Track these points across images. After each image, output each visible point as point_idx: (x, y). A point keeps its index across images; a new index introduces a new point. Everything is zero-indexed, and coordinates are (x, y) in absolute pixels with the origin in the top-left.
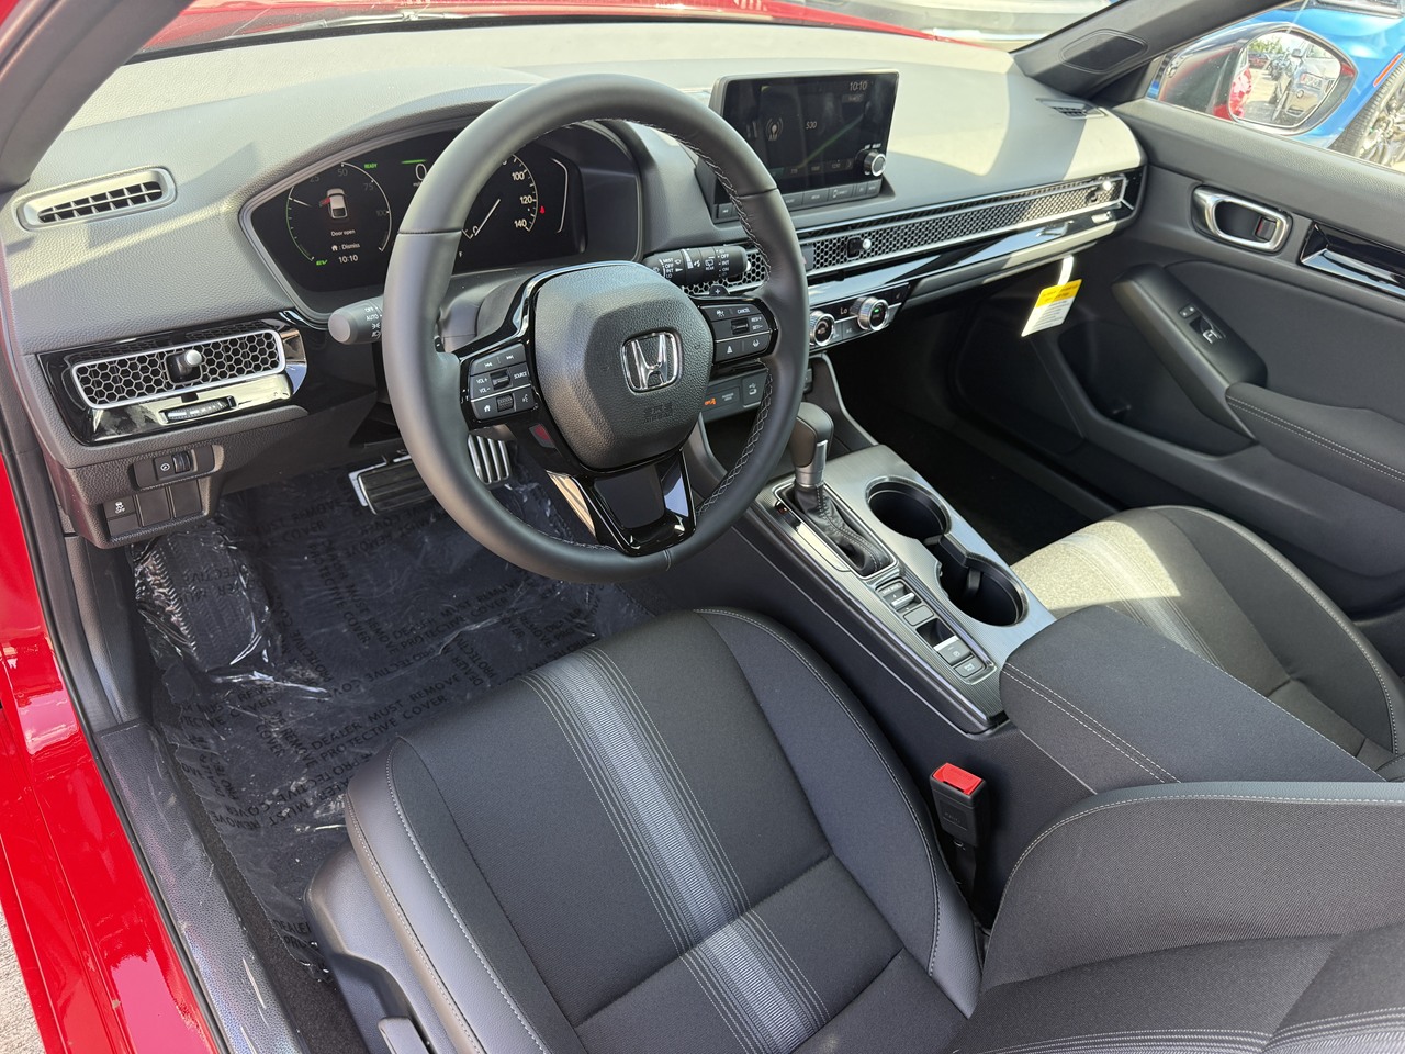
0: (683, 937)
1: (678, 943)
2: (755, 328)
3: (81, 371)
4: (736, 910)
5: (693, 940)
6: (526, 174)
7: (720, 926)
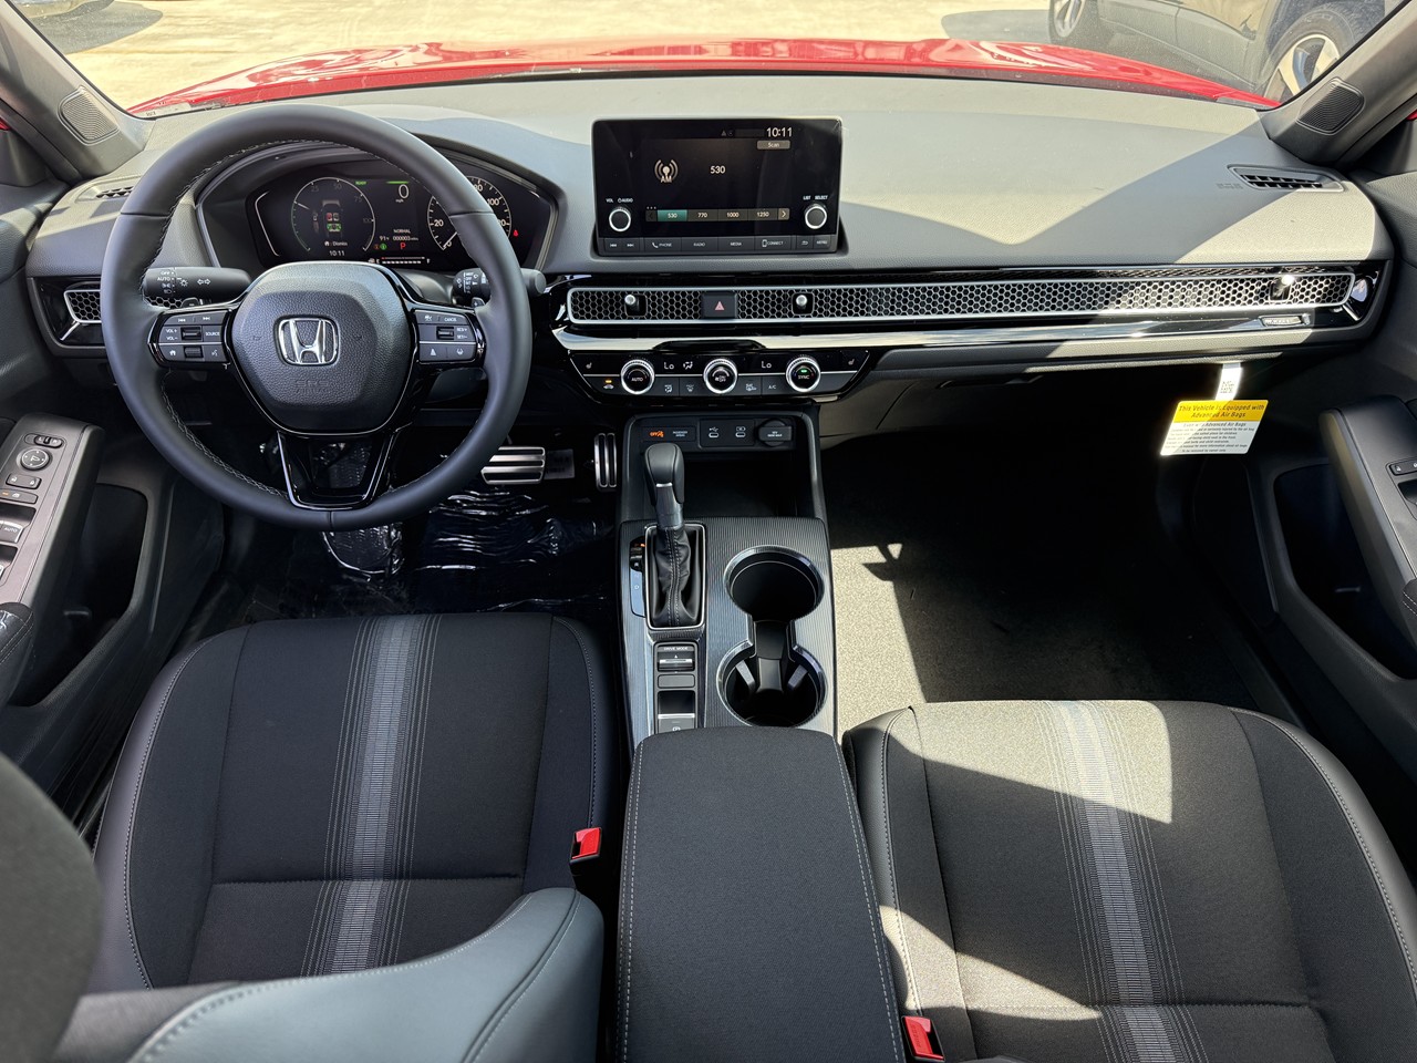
0: (335, 865)
1: (328, 866)
2: (459, 337)
3: (72, 295)
4: (393, 872)
5: (345, 875)
6: (501, 201)
7: (374, 876)
